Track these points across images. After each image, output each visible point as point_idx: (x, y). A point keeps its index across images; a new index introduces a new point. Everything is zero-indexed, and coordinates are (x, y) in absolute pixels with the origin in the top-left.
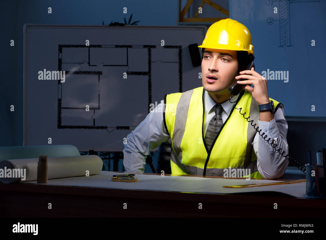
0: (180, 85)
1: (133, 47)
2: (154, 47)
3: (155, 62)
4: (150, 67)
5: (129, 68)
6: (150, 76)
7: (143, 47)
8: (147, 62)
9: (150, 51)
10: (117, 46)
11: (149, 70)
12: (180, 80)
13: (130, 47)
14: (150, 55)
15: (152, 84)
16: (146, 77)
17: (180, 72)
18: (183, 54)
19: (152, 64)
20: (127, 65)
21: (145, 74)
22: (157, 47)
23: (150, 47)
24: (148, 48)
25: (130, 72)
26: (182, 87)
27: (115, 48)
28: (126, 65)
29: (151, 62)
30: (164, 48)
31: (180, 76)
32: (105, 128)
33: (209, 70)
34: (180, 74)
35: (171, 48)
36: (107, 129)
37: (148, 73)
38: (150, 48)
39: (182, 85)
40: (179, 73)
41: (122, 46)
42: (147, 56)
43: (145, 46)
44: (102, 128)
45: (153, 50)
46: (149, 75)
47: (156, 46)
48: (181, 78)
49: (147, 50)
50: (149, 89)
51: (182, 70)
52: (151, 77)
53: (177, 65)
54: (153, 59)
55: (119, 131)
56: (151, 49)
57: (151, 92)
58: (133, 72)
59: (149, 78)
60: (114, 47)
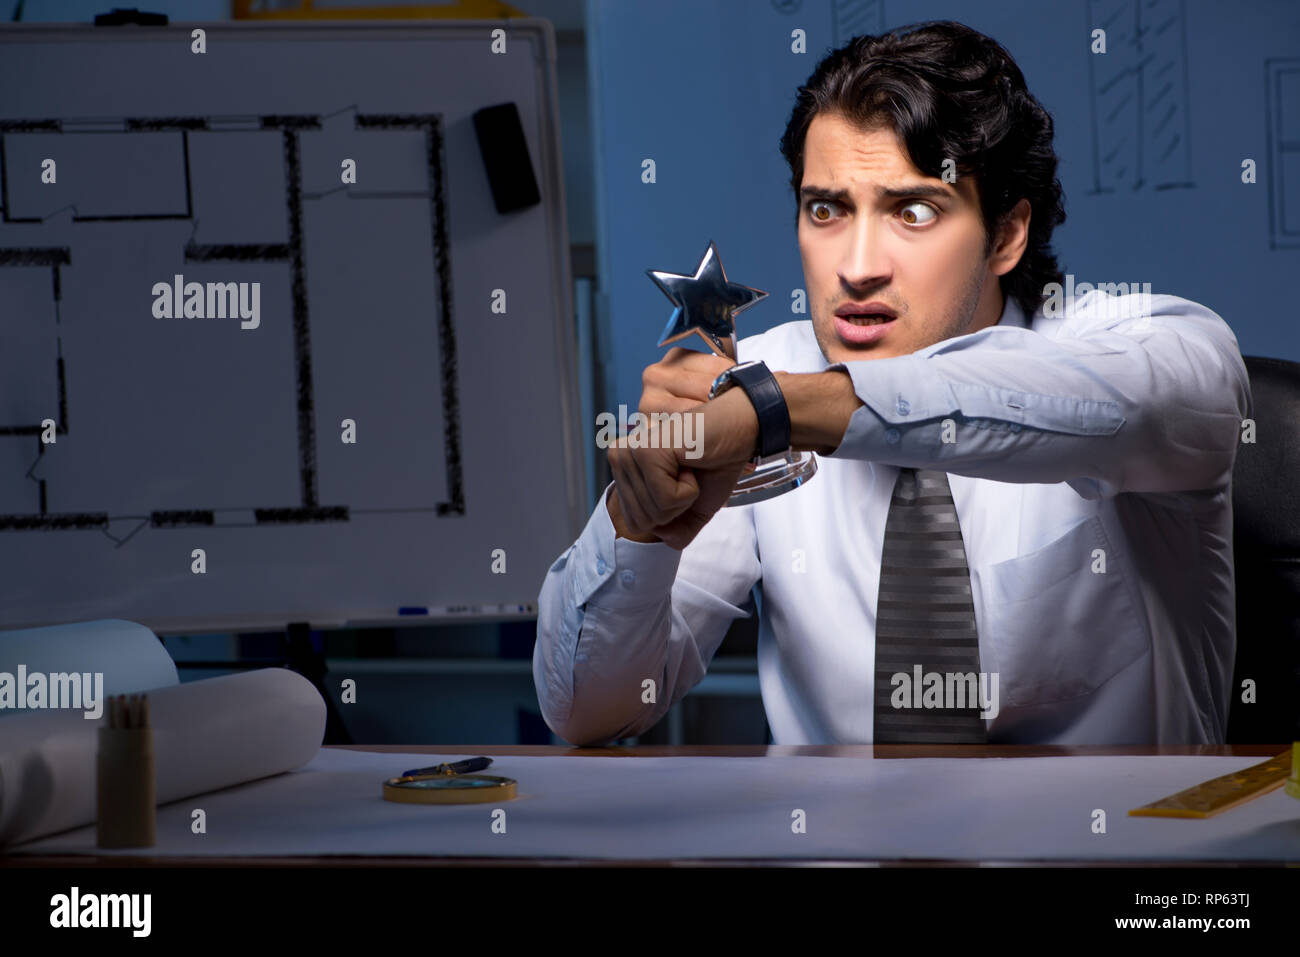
0: (441, 305)
1: (213, 126)
2: (311, 122)
3: (318, 196)
4: (295, 222)
5: (196, 226)
6: (298, 264)
7: (257, 125)
8: (283, 196)
9: (291, 144)
10: (135, 125)
11: (292, 237)
12: (442, 277)
13: (198, 124)
14: (292, 160)
15: (313, 300)
16: (282, 269)
17: (441, 238)
18: (451, 153)
19: (307, 206)
20: (189, 215)
21: (274, 252)
22: (325, 124)
23: (291, 127)
24: (282, 127)
25: (205, 247)
26: (451, 311)
27: (126, 131)
28: (183, 210)
29: (300, 195)
30: (357, 129)
31: (438, 262)
32: (100, 520)
33: (843, 281)
34: (437, 249)
35: (390, 127)
36: (104, 525)
37: (289, 251)
38: (290, 129)
39: (450, 304)
40: (435, 245)
41: (158, 125)
42: (280, 168)
43: (269, 122)
44: (83, 521)
45: (305, 137)
46: (292, 259)
47: (319, 121)
48: (443, 268)
49: (277, 137)
50: (295, 326)
51: (446, 229)
52: (303, 270)
53: (424, 209)
54: (306, 186)
55: (168, 533)
56: (295, 133)
57: (307, 341)
58: (215, 247)
59: (293, 271)
60: (121, 127)
